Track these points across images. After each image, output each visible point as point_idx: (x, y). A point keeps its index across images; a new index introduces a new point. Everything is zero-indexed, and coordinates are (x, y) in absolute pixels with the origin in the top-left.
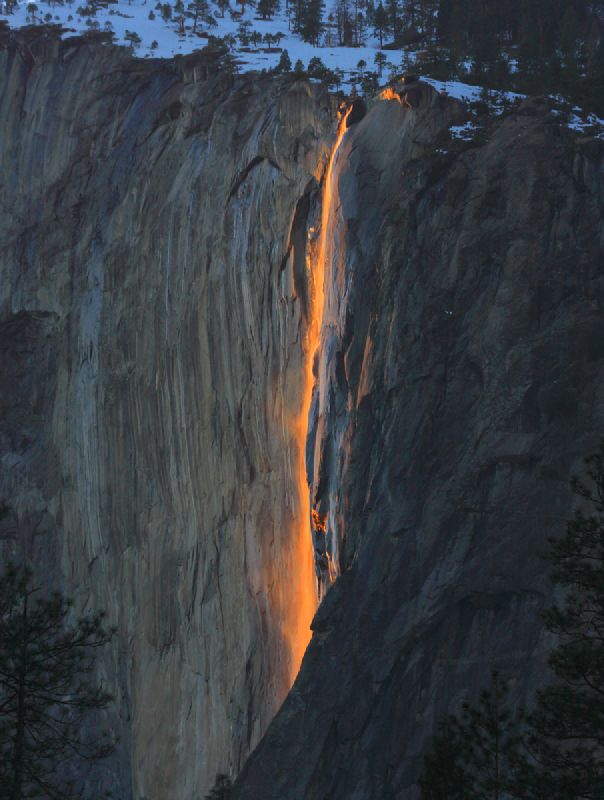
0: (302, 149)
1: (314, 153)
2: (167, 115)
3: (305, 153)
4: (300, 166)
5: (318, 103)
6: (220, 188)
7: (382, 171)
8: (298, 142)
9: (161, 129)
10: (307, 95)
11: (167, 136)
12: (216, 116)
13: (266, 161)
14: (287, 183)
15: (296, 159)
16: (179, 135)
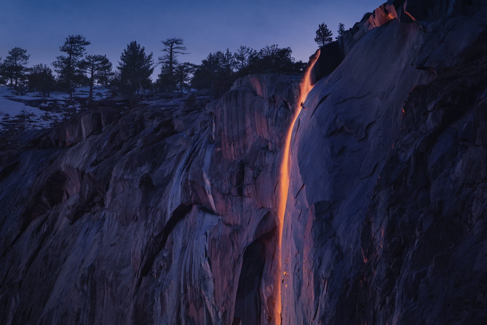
0: (249, 173)
1: (268, 175)
2: (45, 200)
3: (255, 178)
4: (248, 201)
5: (272, 100)
6: (125, 271)
7: (370, 125)
8: (242, 166)
9: (35, 223)
10: (255, 93)
11: (44, 229)
12: (116, 172)
13: (195, 208)
14: (228, 230)
15: (240, 193)
16: (63, 222)
